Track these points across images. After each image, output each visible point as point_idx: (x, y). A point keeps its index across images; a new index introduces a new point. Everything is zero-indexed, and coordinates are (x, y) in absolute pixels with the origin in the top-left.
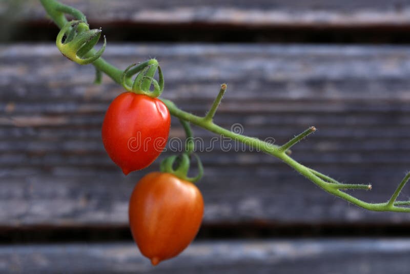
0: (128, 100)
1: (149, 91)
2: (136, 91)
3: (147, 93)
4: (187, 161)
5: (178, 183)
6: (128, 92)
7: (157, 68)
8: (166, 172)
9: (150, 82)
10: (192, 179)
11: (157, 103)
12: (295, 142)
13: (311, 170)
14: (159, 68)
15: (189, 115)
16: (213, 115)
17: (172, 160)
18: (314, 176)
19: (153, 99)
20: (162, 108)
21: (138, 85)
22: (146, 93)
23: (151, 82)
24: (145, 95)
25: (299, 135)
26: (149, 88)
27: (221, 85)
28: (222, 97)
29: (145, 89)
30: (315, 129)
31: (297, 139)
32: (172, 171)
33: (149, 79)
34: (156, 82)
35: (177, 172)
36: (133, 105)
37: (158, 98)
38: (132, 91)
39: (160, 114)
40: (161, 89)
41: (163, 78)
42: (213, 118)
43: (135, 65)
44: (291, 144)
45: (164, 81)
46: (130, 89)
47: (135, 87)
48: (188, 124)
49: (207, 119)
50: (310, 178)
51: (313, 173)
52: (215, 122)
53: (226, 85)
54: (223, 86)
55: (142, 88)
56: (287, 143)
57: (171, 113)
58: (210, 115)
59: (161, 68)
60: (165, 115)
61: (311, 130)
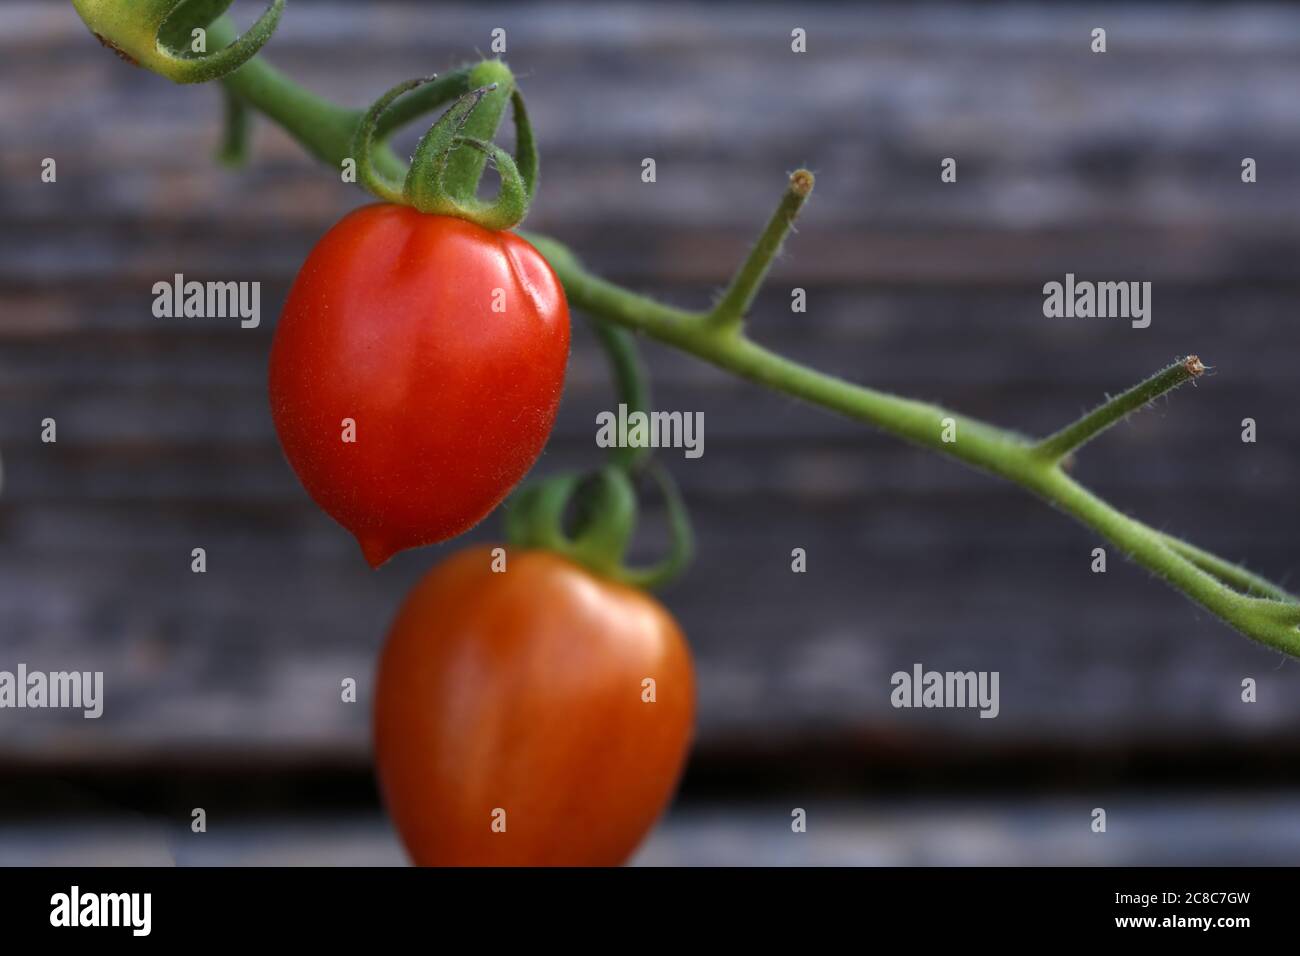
0: (384, 237)
1: (476, 202)
2: (420, 202)
3: (469, 207)
4: (624, 499)
5: (588, 594)
6: (383, 205)
7: (507, 100)
8: (532, 544)
9: (480, 162)
10: (644, 575)
11: (515, 251)
12: (1106, 422)
13: (1174, 542)
14: (516, 99)
15: (638, 305)
16: (747, 304)
17: (557, 493)
18: (1190, 568)
19: (493, 234)
20: (533, 274)
21: (433, 176)
22: (463, 208)
23: (484, 160)
24: (459, 217)
25: (1129, 391)
26: (476, 185)
27: (792, 177)
28: (791, 225)
29: (461, 191)
30: (1199, 366)
31: (1118, 410)
32: (558, 542)
33: (476, 146)
34: (506, 159)
35: (583, 547)
36: (413, 258)
37: (514, 229)
38: (402, 200)
39: (528, 302)
40: (528, 191)
41: (535, 145)
42: (747, 316)
43: (416, 84)
44: (1091, 430)
45: (536, 155)
46: (394, 190)
47: (419, 184)
48: (624, 338)
49: (721, 320)
50: (1171, 578)
51: (1187, 557)
52: (755, 335)
53: (811, 177)
54: (798, 179)
55: (446, 187)
56: (1071, 427)
57: (571, 297)
58: (733, 305)
59: (523, 97)
60: (546, 302)
61: (1184, 372)
